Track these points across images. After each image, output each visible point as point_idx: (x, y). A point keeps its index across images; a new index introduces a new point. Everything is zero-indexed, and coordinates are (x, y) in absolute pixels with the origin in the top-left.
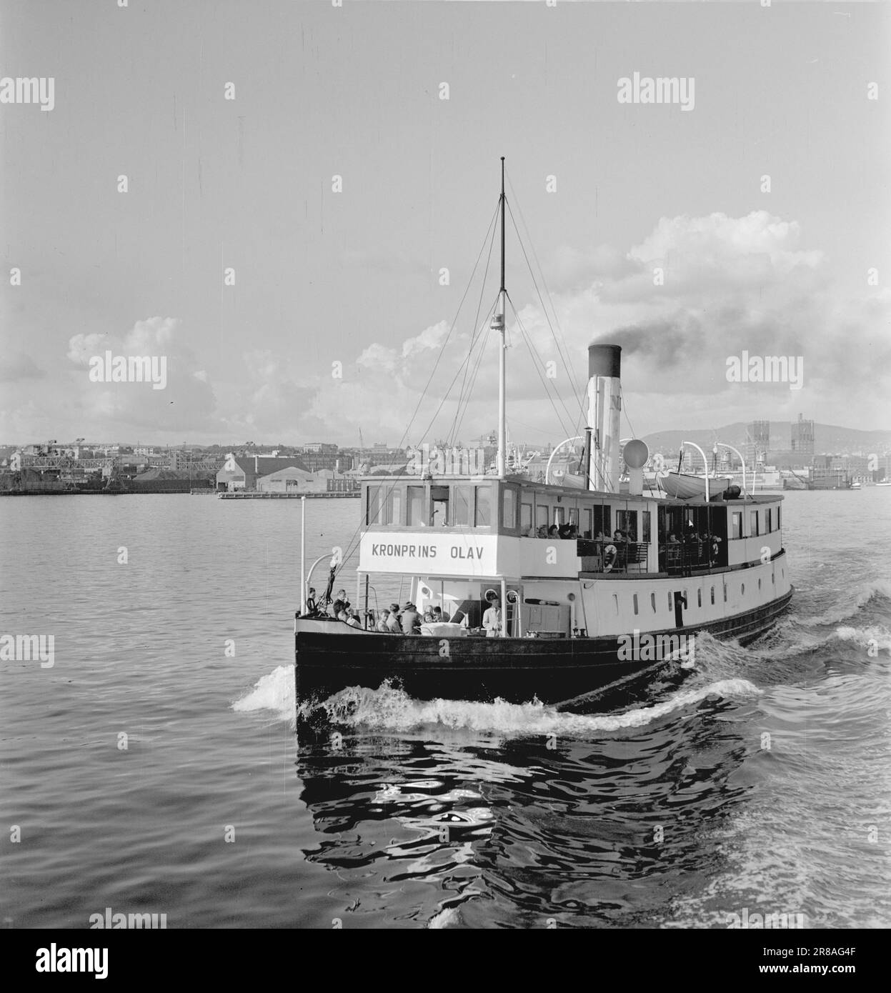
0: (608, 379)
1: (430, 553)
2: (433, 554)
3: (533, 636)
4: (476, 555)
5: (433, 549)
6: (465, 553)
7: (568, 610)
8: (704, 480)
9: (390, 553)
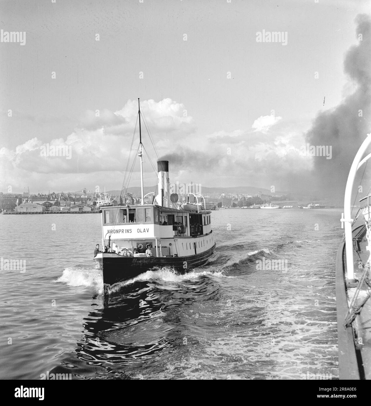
0: (165, 172)
1: (129, 231)
2: (131, 232)
3: (165, 257)
4: (146, 231)
5: (130, 230)
6: (142, 231)
7: (169, 248)
8: (197, 205)
9: (114, 232)
